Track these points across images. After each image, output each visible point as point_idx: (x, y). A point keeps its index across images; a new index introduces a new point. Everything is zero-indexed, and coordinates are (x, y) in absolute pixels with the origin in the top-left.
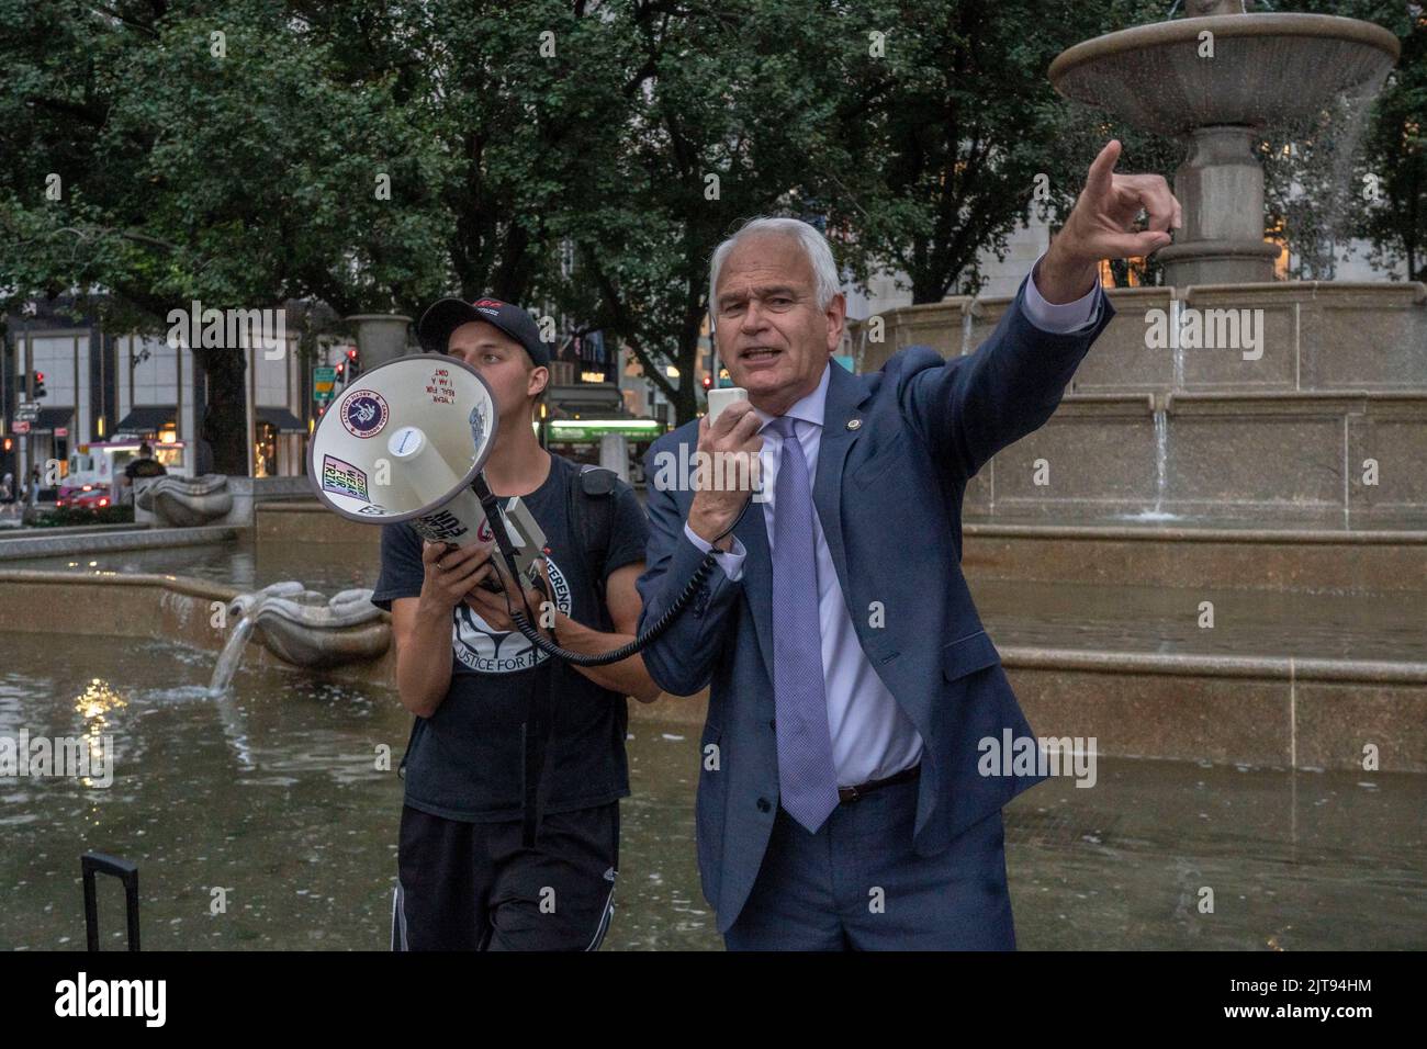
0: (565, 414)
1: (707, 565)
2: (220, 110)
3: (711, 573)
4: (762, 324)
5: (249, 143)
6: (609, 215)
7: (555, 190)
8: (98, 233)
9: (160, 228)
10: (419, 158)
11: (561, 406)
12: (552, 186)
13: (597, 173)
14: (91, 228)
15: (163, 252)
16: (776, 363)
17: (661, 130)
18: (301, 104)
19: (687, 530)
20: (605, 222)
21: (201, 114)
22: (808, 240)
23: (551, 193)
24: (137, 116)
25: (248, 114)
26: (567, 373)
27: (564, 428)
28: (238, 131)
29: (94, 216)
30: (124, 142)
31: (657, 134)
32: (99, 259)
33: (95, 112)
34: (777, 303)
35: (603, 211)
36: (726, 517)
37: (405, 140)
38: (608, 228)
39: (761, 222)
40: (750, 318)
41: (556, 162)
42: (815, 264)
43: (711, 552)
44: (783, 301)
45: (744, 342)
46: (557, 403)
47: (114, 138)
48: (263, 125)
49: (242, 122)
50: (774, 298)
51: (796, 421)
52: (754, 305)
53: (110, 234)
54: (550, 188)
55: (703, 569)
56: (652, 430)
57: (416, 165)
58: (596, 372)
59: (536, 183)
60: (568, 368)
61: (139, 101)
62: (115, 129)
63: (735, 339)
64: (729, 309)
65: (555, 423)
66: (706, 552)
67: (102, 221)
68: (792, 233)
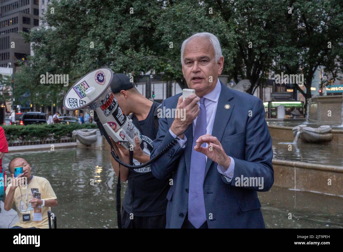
0: (276, 100)
1: (174, 142)
2: (178, 26)
3: (174, 145)
4: (199, 70)
5: (184, 33)
6: (280, 48)
7: (264, 42)
8: (152, 58)
9: (167, 56)
10: (226, 34)
11: (275, 98)
12: (263, 41)
13: (277, 37)
14: (151, 57)
15: (165, 61)
16: (201, 81)
17: (303, 23)
18: (197, 23)
19: (170, 131)
20: (279, 50)
21: (174, 28)
22: (213, 40)
23: (263, 43)
24: (161, 30)
25: (184, 26)
26: (283, 89)
27: (275, 104)
28: (182, 31)
29: (151, 54)
30: (158, 36)
31: (302, 25)
32: (153, 64)
33: (153, 29)
34: (203, 62)
35: (279, 47)
36: (183, 129)
37: (222, 30)
38: (279, 52)
39: (198, 34)
40: (194, 67)
41: (265, 34)
42: (215, 48)
43: (176, 138)
44: (204, 61)
45: (193, 75)
46: (274, 97)
47: (156, 35)
48: (187, 29)
49: (182, 28)
50: (202, 60)
51: (205, 99)
52: (196, 63)
53: (155, 58)
54: (263, 42)
55: (172, 143)
56: (300, 104)
57: (225, 36)
58: (291, 89)
59: (259, 40)
60: (283, 88)
61: (162, 26)
62: (156, 33)
63: (190, 74)
64: (187, 63)
65: (273, 103)
66: (175, 138)
67: (153, 54)
68: (208, 38)
